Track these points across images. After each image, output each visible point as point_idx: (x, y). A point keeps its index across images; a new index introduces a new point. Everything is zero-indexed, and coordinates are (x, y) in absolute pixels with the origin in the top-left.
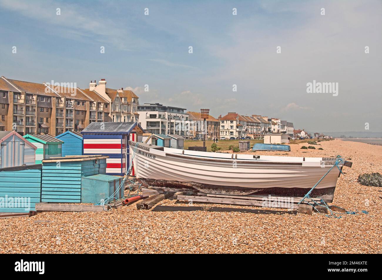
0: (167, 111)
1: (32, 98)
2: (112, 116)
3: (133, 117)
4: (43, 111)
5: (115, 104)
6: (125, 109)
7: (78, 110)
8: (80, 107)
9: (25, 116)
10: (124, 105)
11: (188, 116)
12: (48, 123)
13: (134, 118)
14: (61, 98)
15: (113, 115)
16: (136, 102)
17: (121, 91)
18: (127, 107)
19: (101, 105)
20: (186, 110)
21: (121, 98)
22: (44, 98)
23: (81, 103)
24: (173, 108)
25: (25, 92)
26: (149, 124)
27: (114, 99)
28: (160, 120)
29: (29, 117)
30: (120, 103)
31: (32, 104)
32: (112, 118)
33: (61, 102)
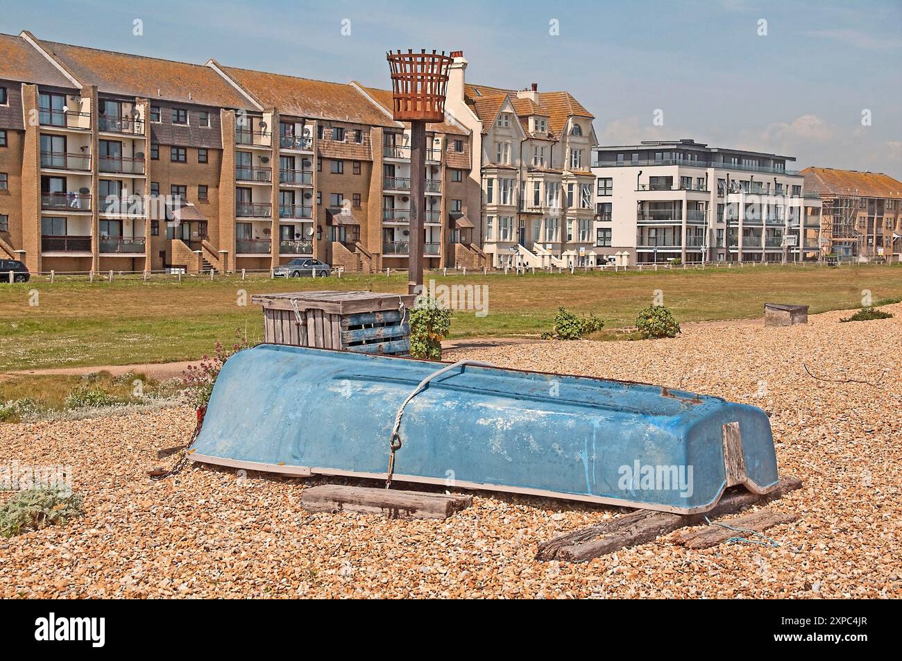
0: (717, 164)
1: (134, 112)
2: (485, 183)
3: (570, 186)
4: (185, 161)
5: (499, 139)
6: (539, 156)
7: (339, 160)
8: (347, 149)
9: (96, 175)
10: (535, 143)
11: (799, 182)
12: (208, 203)
13: (575, 188)
14: (262, 113)
15: (489, 176)
16: (584, 133)
17: (531, 95)
18: (547, 151)
19: (435, 142)
20: (793, 162)
21: (524, 119)
22: (186, 111)
23: (350, 134)
24: (741, 156)
25: (94, 88)
26: (647, 210)
27: (494, 119)
28: (682, 196)
29: (120, 182)
30: (519, 135)
31: (133, 134)
32: (485, 187)
33: (263, 129)
